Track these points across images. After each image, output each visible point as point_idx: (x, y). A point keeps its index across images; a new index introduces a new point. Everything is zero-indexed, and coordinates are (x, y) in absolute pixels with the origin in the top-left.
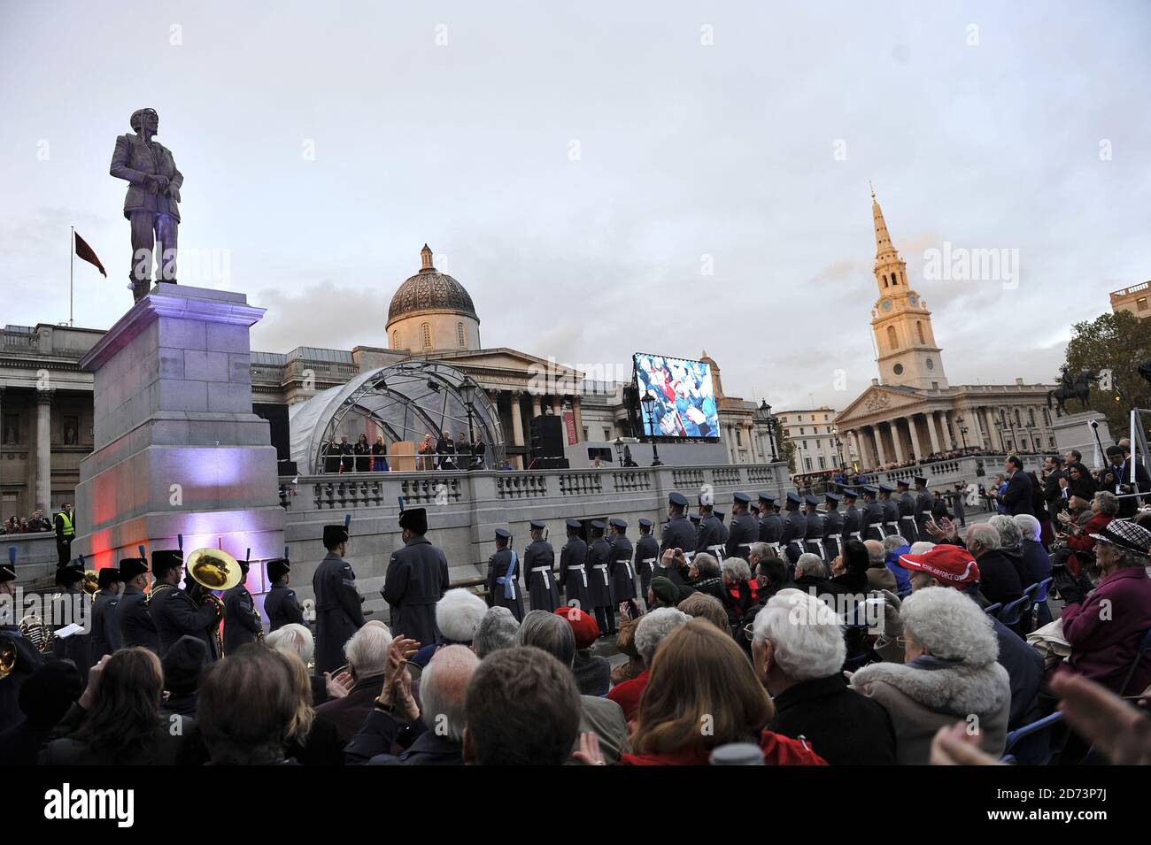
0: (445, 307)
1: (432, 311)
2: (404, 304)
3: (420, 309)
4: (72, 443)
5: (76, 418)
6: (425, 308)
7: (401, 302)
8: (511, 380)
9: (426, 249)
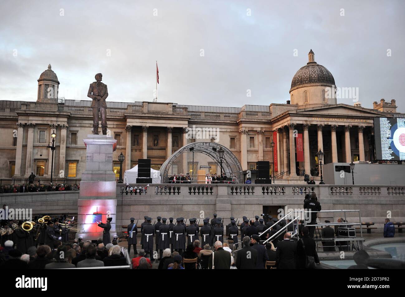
0: (316, 82)
1: (309, 85)
2: (296, 82)
3: (303, 84)
4: (156, 146)
5: (158, 136)
6: (306, 83)
7: (295, 81)
8: (345, 120)
9: (311, 52)
